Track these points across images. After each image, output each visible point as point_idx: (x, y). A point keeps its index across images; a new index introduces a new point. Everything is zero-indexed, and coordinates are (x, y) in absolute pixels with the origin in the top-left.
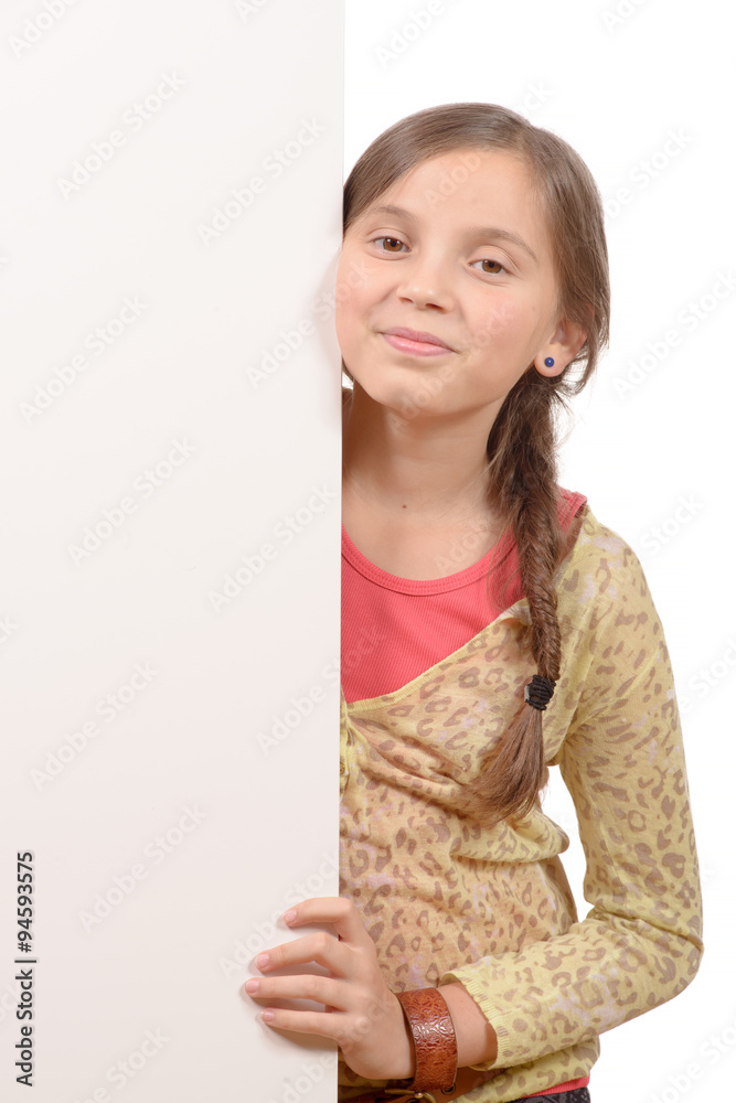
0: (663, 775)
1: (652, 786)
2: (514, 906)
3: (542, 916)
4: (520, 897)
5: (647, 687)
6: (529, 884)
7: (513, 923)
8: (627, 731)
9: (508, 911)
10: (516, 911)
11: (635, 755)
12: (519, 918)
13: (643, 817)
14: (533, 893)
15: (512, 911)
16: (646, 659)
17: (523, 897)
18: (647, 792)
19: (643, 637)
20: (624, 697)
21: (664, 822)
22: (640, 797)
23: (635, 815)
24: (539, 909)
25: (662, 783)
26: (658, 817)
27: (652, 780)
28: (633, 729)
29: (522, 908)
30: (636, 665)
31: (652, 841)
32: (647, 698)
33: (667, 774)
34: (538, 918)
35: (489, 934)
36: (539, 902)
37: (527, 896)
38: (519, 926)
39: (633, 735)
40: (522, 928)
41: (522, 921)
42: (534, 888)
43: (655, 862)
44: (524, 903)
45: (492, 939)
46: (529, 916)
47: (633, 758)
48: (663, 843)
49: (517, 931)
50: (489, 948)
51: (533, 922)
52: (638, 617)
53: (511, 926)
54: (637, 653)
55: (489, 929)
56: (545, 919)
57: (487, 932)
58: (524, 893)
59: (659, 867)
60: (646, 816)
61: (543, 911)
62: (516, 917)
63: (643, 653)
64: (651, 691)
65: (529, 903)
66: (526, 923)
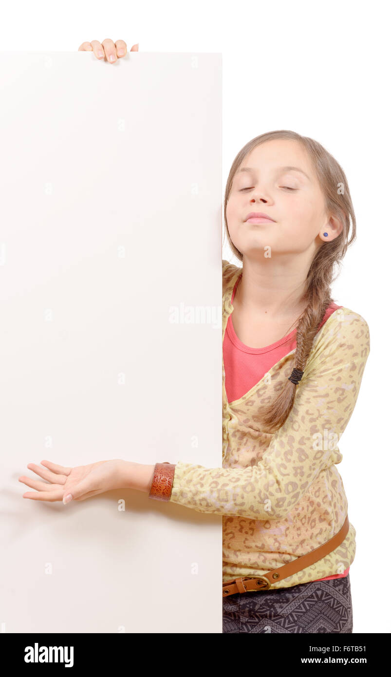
0: (320, 415)
1: (311, 416)
2: (309, 498)
3: (324, 503)
4: (313, 493)
5: (334, 375)
6: (320, 488)
7: (309, 505)
8: (315, 388)
9: (307, 499)
10: (311, 500)
11: (312, 400)
12: (312, 503)
13: (299, 426)
14: (320, 492)
15: (309, 500)
16: (341, 364)
17: (315, 494)
18: (308, 418)
19: (346, 354)
20: (322, 374)
21: (307, 435)
22: (303, 418)
23: (296, 423)
24: (323, 500)
25: (317, 418)
26: (306, 431)
27: (313, 414)
28: (318, 389)
29: (314, 498)
30: (335, 364)
31: (297, 438)
32: (331, 380)
33: (322, 417)
34: (322, 503)
35: (297, 509)
36: (323, 496)
37: (317, 494)
38: (312, 506)
39: (316, 391)
40: (314, 507)
41: (313, 504)
42: (322, 489)
43: (293, 448)
44: (315, 496)
45: (298, 511)
46: (317, 502)
47: (310, 400)
48: (301, 442)
49: (311, 509)
50: (296, 515)
51: (319, 505)
52: (348, 346)
53: (308, 506)
54: (338, 360)
55: (297, 507)
56: (326, 504)
57: (296, 508)
58: (316, 492)
59: (294, 450)
60: (301, 426)
61: (325, 501)
62: (310, 502)
63: (341, 361)
64: (335, 378)
65: (318, 496)
66: (315, 506)
